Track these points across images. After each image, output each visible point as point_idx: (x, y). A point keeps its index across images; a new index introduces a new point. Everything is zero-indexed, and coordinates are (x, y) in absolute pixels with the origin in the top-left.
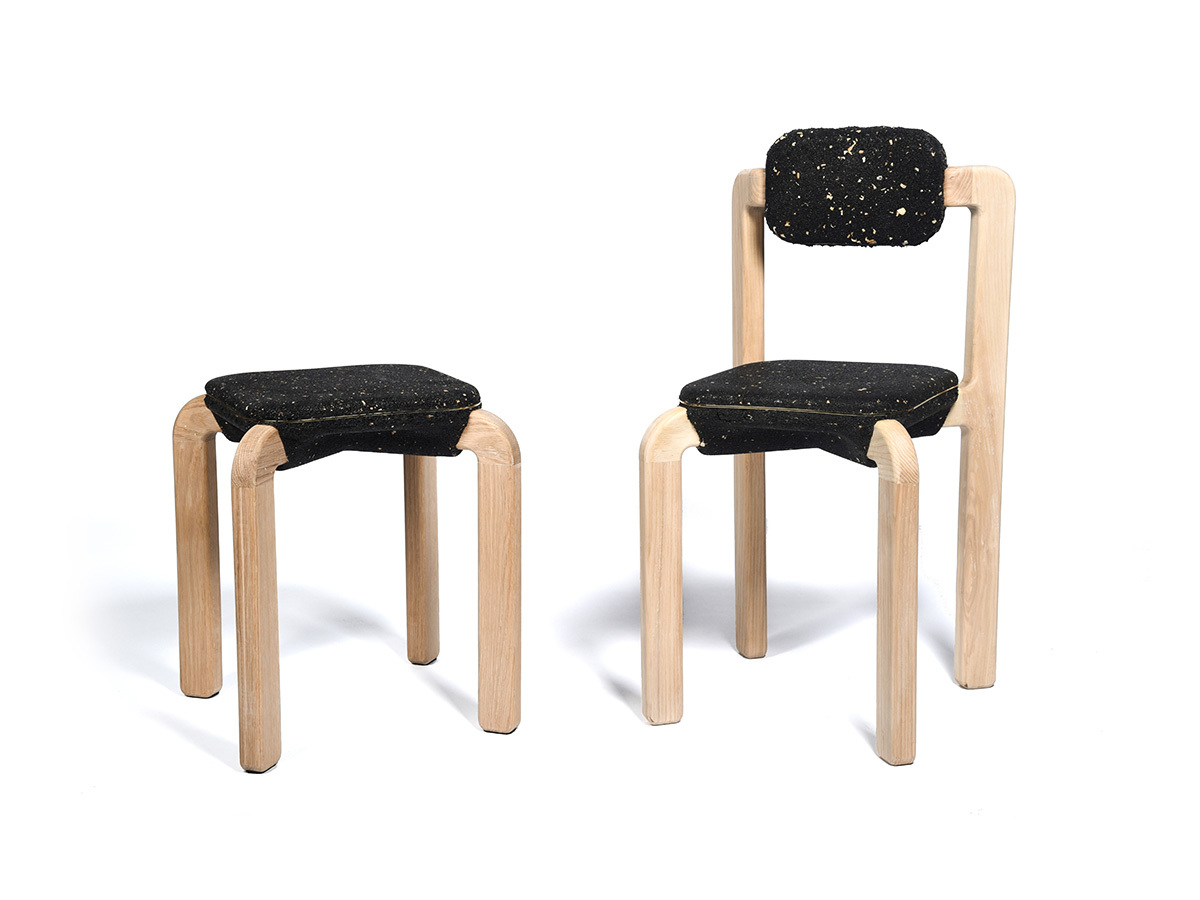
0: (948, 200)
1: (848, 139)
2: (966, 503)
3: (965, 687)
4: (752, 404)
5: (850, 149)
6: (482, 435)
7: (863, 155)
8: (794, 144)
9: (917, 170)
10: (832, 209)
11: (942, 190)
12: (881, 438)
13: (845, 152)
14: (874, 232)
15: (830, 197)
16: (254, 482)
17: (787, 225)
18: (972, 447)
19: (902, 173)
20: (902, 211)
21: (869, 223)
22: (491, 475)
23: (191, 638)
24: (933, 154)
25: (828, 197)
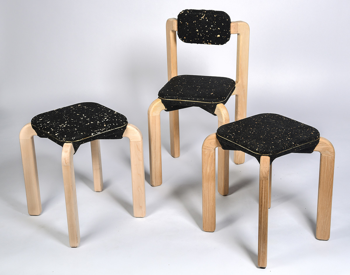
0: (231, 32)
1: (202, 14)
2: (237, 115)
3: (237, 164)
4: (181, 99)
5: (203, 17)
7: (207, 19)
8: (186, 15)
9: (223, 24)
10: (198, 34)
11: (230, 30)
12: (219, 109)
13: (202, 18)
14: (211, 41)
15: (197, 31)
17: (185, 38)
18: (239, 100)
19: (219, 25)
20: (219, 36)
21: (209, 39)
24: (227, 20)
25: (197, 30)
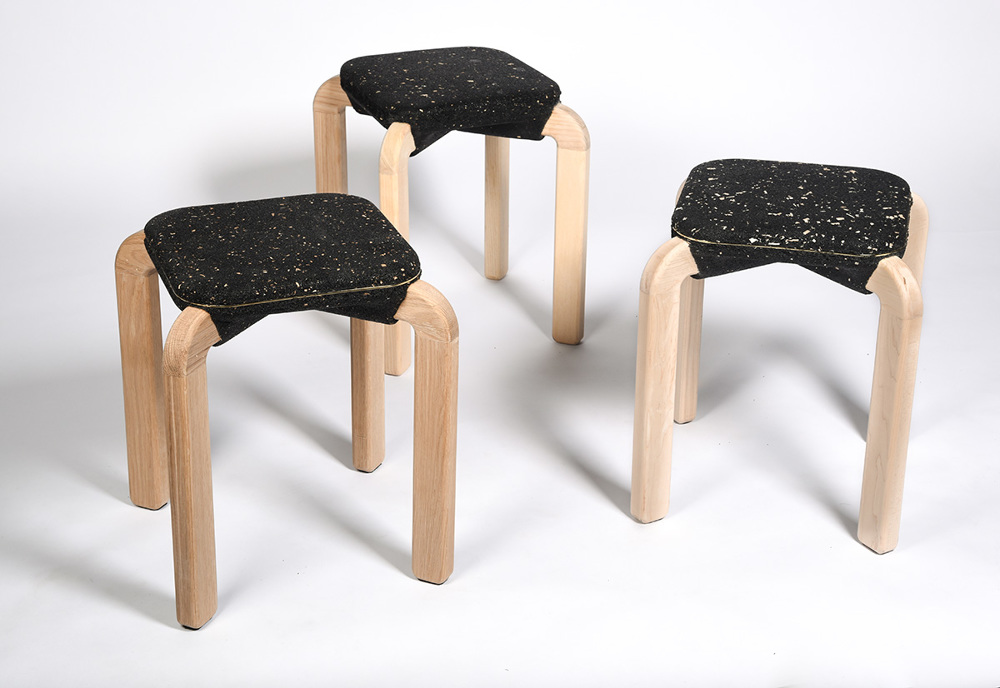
6: (420, 310)
16: (185, 373)
22: (428, 349)
23: (138, 457)
